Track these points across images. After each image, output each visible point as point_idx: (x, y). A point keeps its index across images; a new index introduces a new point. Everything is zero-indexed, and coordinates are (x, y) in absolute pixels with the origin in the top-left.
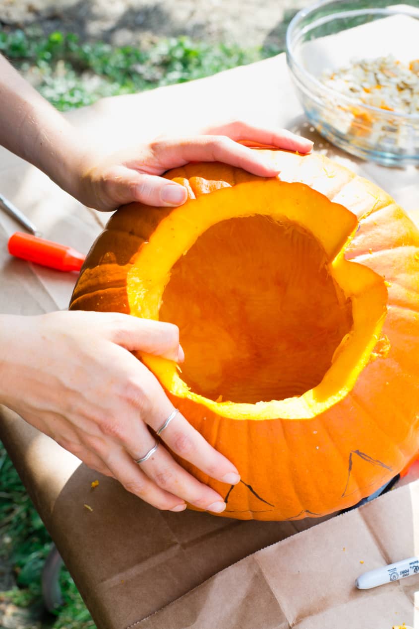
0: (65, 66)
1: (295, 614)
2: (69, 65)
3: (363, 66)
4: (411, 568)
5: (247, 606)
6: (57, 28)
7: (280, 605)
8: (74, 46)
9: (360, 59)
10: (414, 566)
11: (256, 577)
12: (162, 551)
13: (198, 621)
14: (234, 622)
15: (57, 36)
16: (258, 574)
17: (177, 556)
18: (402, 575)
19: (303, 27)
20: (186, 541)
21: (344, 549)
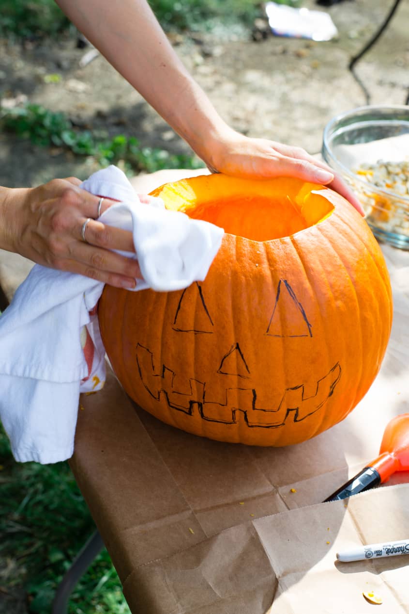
0: (125, 166)
1: (282, 570)
2: (129, 165)
3: (386, 166)
4: (384, 549)
5: (243, 559)
6: (121, 133)
7: (270, 561)
8: (135, 149)
9: (385, 160)
10: (386, 548)
11: (252, 538)
12: (177, 513)
13: (201, 566)
14: (230, 570)
15: (121, 139)
16: (255, 536)
17: (189, 518)
18: (376, 554)
19: (337, 129)
20: (198, 508)
21: (328, 529)
